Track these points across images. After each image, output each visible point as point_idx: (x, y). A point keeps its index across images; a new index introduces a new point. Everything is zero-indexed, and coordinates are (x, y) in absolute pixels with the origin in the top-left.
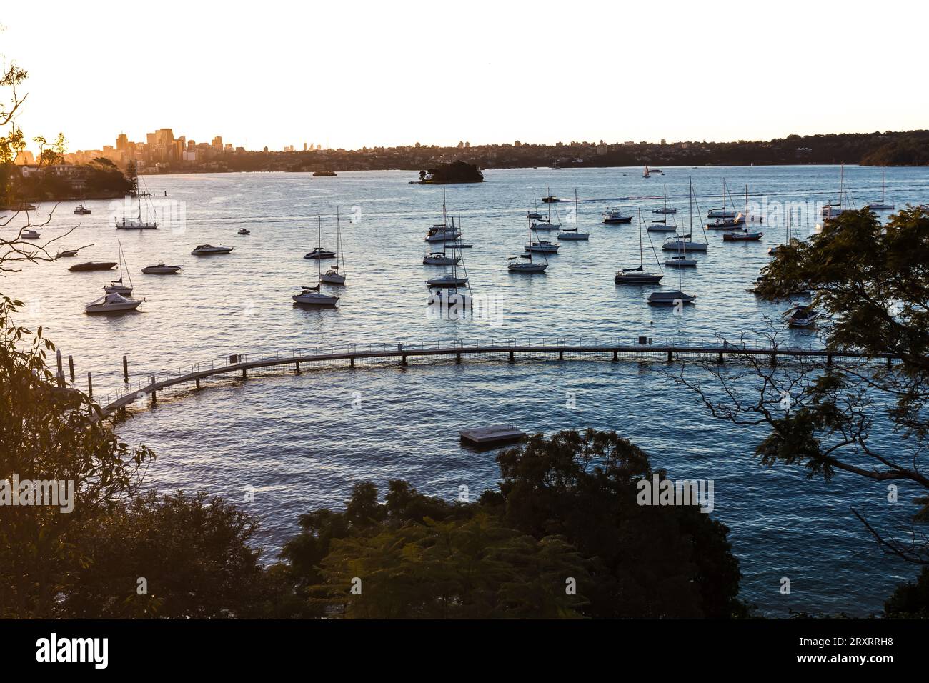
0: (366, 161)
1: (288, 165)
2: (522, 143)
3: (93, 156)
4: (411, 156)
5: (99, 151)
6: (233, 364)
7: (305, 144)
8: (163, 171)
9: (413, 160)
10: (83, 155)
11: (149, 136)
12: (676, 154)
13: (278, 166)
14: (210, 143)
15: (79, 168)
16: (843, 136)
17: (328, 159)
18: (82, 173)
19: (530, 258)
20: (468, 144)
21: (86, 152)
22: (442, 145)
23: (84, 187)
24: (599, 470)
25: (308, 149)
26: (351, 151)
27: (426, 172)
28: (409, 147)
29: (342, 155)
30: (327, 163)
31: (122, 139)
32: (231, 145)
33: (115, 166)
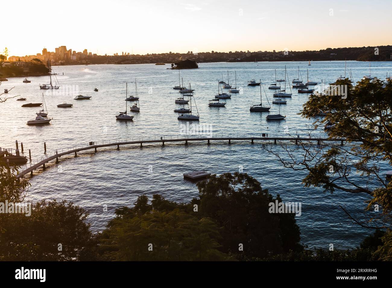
0: (149, 59)
1: (115, 61)
2: (215, 52)
3: (32, 58)
4: (168, 57)
5: (35, 56)
6: (91, 146)
7: (123, 53)
8: (62, 64)
9: (169, 59)
10: (28, 57)
11: (56, 49)
12: (279, 56)
13: (111, 62)
14: (82, 52)
15: (26, 63)
16: (350, 48)
17: (132, 58)
18: (27, 65)
19: (218, 101)
20: (192, 52)
21: (29, 56)
22: (181, 53)
23: (28, 71)
24: (240, 189)
25: (124, 55)
26: (142, 55)
27: (174, 64)
28: (167, 53)
29: (138, 57)
30: (132, 60)
31: (45, 50)
32: (91, 53)
33: (42, 62)
